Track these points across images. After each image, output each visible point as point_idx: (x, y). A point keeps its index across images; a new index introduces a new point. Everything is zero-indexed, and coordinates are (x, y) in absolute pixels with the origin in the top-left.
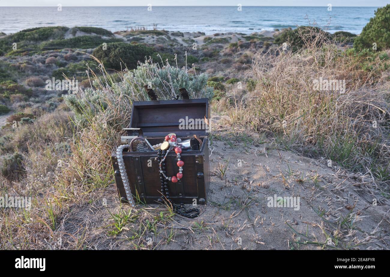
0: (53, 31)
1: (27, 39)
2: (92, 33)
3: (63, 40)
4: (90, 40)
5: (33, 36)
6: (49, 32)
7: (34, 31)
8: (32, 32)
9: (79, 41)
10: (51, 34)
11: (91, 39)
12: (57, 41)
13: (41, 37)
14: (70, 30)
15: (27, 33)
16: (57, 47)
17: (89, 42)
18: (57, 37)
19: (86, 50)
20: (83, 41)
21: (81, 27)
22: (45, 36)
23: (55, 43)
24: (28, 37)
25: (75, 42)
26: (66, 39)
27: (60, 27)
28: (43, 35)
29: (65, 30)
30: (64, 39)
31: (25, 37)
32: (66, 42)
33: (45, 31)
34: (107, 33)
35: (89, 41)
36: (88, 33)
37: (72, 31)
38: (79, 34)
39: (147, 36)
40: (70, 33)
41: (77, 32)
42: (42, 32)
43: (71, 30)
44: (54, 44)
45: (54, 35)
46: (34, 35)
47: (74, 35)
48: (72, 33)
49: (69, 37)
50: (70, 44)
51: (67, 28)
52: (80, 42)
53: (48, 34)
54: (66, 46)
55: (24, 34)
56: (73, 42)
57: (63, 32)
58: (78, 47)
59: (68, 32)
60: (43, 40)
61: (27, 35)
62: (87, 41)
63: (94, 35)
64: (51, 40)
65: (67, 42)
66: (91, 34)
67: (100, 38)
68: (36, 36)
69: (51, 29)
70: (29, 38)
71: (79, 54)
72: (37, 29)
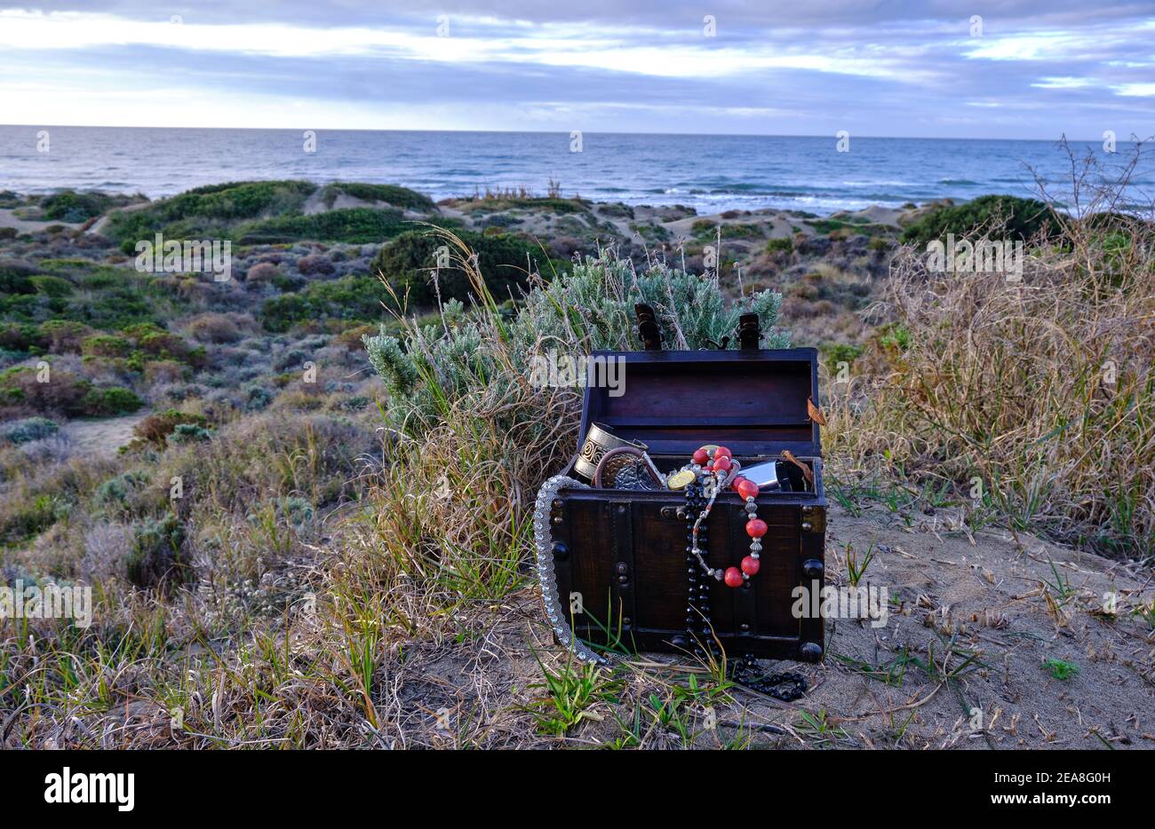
0: (273, 194)
1: (203, 213)
2: (379, 202)
3: (298, 218)
4: (371, 219)
5: (218, 205)
6: (264, 195)
7: (223, 193)
8: (218, 193)
9: (341, 222)
10: (267, 202)
11: (375, 216)
12: (282, 219)
13: (240, 208)
14: (318, 191)
15: (206, 196)
16: (281, 236)
17: (368, 227)
18: (282, 209)
19: (360, 248)
20: (352, 222)
21: (351, 185)
22: (250, 206)
23: (277, 225)
24: (208, 207)
25: (330, 225)
26: (306, 214)
27: (294, 182)
28: (246, 203)
29: (306, 189)
30: (302, 214)
31: (200, 207)
32: (306, 224)
33: (252, 193)
34: (419, 203)
35: (368, 223)
36: (367, 201)
37: (325, 193)
38: (344, 204)
39: (532, 214)
40: (319, 201)
41: (339, 197)
42: (244, 195)
43: (322, 191)
44: (274, 229)
45: (274, 203)
46: (222, 203)
47: (330, 205)
48: (324, 201)
49: (314, 209)
50: (318, 230)
51: (310, 185)
52: (345, 223)
53: (258, 200)
54: (304, 235)
55: (197, 198)
56: (325, 223)
57: (300, 195)
58: (337, 239)
59: (315, 196)
60: (244, 217)
61: (204, 203)
62: (363, 221)
63: (383, 206)
64: (267, 218)
65: (310, 224)
66: (375, 203)
67: (400, 214)
68: (228, 204)
69: (269, 187)
70: (209, 211)
71: (339, 257)
72: (231, 185)
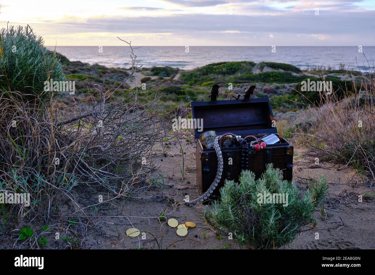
0: (240, 66)
1: (215, 73)
2: (280, 69)
3: (251, 75)
4: (280, 76)
5: (221, 70)
6: (237, 66)
7: (221, 65)
8: (220, 66)
9: (268, 76)
10: (238, 69)
12: (245, 75)
13: (228, 71)
14: (257, 65)
15: (215, 67)
16: (247, 81)
17: (279, 78)
18: (244, 72)
19: (284, 85)
20: (272, 77)
21: (269, 63)
22: (232, 70)
23: (245, 77)
24: (217, 70)
25: (264, 77)
26: (254, 74)
27: (247, 62)
28: (231, 69)
29: (252, 64)
30: (253, 73)
31: (214, 70)
32: (255, 77)
33: (232, 65)
34: (295, 70)
36: (275, 69)
37: (259, 66)
38: (266, 70)
39: (344, 75)
40: (258, 69)
41: (265, 67)
42: (229, 66)
43: (259, 65)
44: (243, 78)
45: (241, 69)
46: (222, 69)
47: (262, 70)
48: (259, 69)
49: (256, 72)
50: (260, 79)
51: (254, 63)
52: (269, 77)
53: (235, 68)
54: (255, 81)
55: (212, 67)
56: (262, 77)
57: (251, 66)
58: (268, 82)
59: (255, 67)
60: (230, 74)
61: (215, 69)
62: (277, 76)
63: (282, 71)
64: (239, 75)
65: (257, 77)
66: (278, 70)
67: (290, 74)
68: (224, 70)
69: (239, 64)
70: (218, 72)
71: (278, 88)
72: (224, 63)
